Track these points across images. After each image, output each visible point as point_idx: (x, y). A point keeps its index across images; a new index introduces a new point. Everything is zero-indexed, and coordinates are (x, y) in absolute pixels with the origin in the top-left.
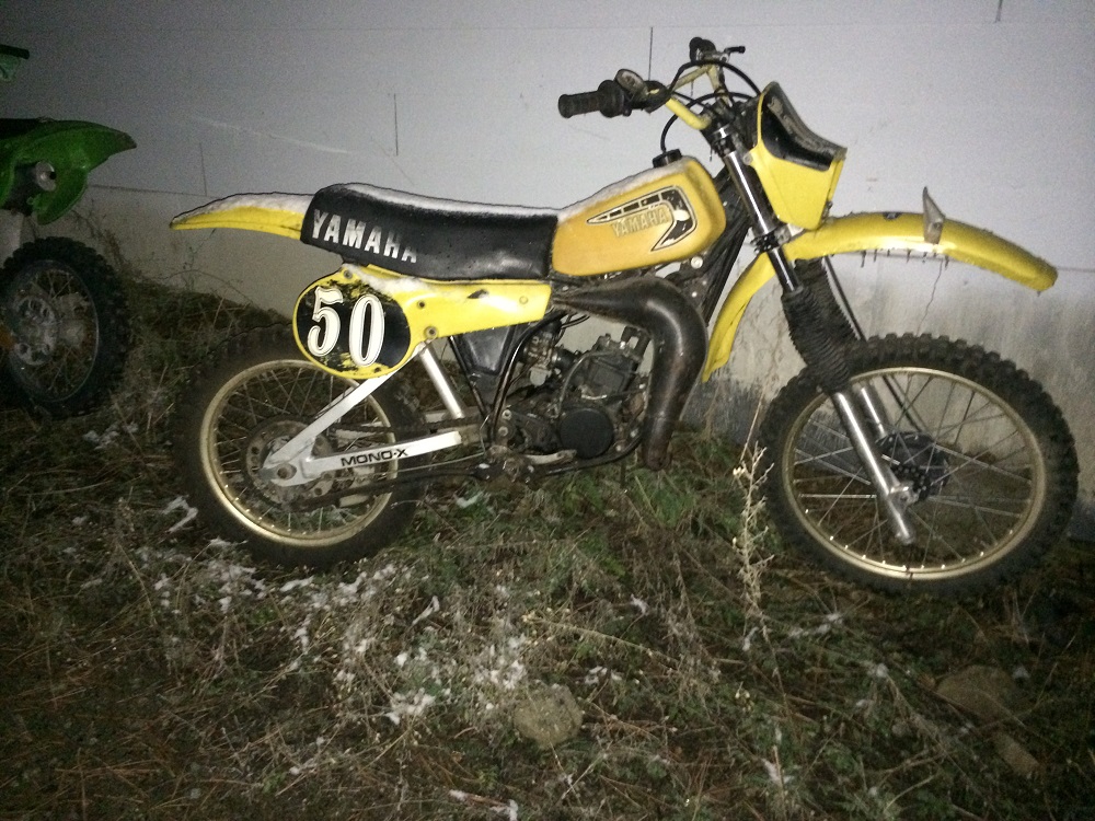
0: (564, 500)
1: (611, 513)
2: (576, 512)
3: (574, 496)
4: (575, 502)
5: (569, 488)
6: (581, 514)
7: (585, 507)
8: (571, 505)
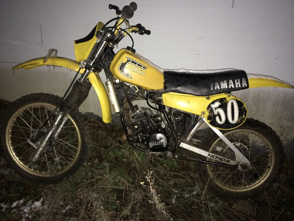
0: (109, 157)
1: (125, 160)
2: (114, 161)
3: (112, 156)
4: (113, 157)
5: (110, 153)
6: (115, 161)
7: (116, 158)
8: (112, 159)
